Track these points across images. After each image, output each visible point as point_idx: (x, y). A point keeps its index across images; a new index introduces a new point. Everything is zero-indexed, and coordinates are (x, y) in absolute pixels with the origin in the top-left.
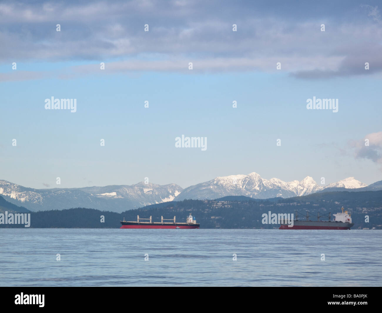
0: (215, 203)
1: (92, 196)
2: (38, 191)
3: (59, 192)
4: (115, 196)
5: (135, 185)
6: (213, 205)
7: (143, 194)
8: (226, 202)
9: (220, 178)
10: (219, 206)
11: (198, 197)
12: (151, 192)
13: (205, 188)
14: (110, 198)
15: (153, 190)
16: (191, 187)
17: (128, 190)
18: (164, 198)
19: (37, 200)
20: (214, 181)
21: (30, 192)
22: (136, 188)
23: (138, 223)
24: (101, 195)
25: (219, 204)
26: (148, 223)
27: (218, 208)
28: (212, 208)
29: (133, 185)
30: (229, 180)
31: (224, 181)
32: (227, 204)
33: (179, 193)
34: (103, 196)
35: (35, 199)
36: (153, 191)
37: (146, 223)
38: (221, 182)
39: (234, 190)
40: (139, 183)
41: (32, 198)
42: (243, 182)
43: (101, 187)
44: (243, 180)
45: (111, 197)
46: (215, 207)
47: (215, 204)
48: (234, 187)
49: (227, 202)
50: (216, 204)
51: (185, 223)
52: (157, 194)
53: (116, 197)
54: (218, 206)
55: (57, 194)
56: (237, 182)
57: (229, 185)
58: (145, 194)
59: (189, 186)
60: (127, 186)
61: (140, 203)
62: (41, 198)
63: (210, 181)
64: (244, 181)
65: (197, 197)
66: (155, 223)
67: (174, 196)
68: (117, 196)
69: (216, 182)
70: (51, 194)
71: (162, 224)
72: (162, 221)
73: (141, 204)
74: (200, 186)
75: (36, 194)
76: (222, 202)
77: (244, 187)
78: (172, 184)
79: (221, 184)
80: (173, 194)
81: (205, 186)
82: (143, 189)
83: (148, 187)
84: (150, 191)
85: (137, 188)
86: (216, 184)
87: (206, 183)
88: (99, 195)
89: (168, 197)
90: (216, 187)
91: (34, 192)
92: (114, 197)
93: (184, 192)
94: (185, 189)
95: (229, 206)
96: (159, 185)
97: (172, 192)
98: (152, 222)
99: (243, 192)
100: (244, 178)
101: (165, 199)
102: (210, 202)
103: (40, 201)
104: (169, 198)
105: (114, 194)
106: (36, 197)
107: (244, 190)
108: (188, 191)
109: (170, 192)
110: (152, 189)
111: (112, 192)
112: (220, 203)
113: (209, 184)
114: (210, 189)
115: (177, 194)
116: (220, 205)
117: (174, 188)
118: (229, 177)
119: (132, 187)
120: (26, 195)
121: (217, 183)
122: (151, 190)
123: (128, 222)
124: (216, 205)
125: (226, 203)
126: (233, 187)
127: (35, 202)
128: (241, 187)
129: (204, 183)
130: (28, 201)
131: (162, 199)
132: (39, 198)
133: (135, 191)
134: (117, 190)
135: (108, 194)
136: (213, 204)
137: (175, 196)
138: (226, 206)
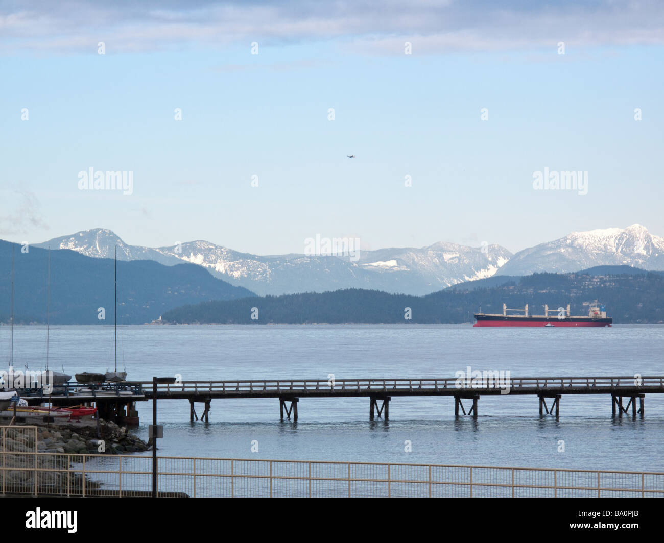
0: (587, 278)
1: (356, 267)
2: (262, 259)
3: (299, 261)
4: (394, 267)
5: (428, 248)
6: (584, 283)
7: (443, 263)
8: (608, 277)
9: (576, 234)
10: (595, 283)
11: (540, 268)
12: (457, 259)
13: (551, 252)
14: (386, 270)
15: (460, 256)
16: (527, 250)
17: (417, 256)
18: (478, 269)
19: (262, 274)
20: (566, 239)
21: (249, 261)
22: (430, 252)
23: (505, 317)
24: (370, 265)
25: (594, 280)
26: (522, 317)
27: (594, 288)
28: (582, 287)
29: (425, 247)
30: (593, 238)
31: (584, 240)
32: (609, 281)
33: (506, 261)
34: (373, 267)
35: (258, 273)
36: (459, 259)
37: (519, 316)
38: (579, 242)
39: (603, 254)
40: (435, 244)
41: (252, 271)
42: (617, 242)
43: (369, 252)
44: (618, 238)
45: (387, 268)
46: (588, 286)
47: (588, 280)
48: (601, 249)
49: (610, 277)
50: (590, 281)
51: (586, 317)
52: (466, 263)
53: (396, 268)
54: (592, 283)
55: (296, 264)
56: (606, 241)
57: (593, 246)
58: (446, 262)
59: (524, 249)
60: (414, 248)
61: (438, 279)
62: (269, 272)
63: (559, 240)
64: (619, 240)
65: (538, 267)
66: (534, 316)
67: (496, 266)
68: (399, 267)
69: (570, 241)
70: (285, 264)
71: (546, 318)
72: (546, 314)
73: (440, 280)
74: (541, 248)
75: (259, 264)
76: (601, 277)
77: (620, 249)
78: (493, 245)
79: (579, 245)
80: (494, 263)
81: (551, 249)
82: (442, 255)
83: (450, 252)
84: (455, 257)
85: (432, 252)
86: (571, 245)
87: (552, 243)
88: (367, 266)
89: (485, 267)
90: (570, 250)
91: (256, 260)
92: (394, 269)
93: (514, 260)
94: (516, 254)
95: (613, 284)
96: (469, 247)
97: (493, 259)
98: (528, 315)
99: (618, 259)
100: (619, 233)
101: (481, 272)
102: (580, 277)
103: (265, 277)
104: (488, 270)
105: (392, 263)
106: (259, 270)
107: (620, 254)
108: (522, 257)
109: (490, 259)
110: (458, 255)
111: (389, 260)
112: (596, 278)
113: (557, 244)
114: (560, 254)
115: (502, 262)
116: (597, 282)
117: (496, 251)
118: (592, 232)
119: (423, 251)
120: (242, 267)
121: (572, 242)
122: (456, 255)
123: (486, 315)
124: (590, 283)
125: (607, 279)
126: (599, 251)
127: (259, 278)
128: (614, 249)
129: (548, 243)
130: (246, 276)
131: (476, 272)
132: (265, 271)
133: (429, 258)
134: (399, 257)
135: (382, 263)
136: (584, 280)
137: (498, 267)
138: (608, 284)
